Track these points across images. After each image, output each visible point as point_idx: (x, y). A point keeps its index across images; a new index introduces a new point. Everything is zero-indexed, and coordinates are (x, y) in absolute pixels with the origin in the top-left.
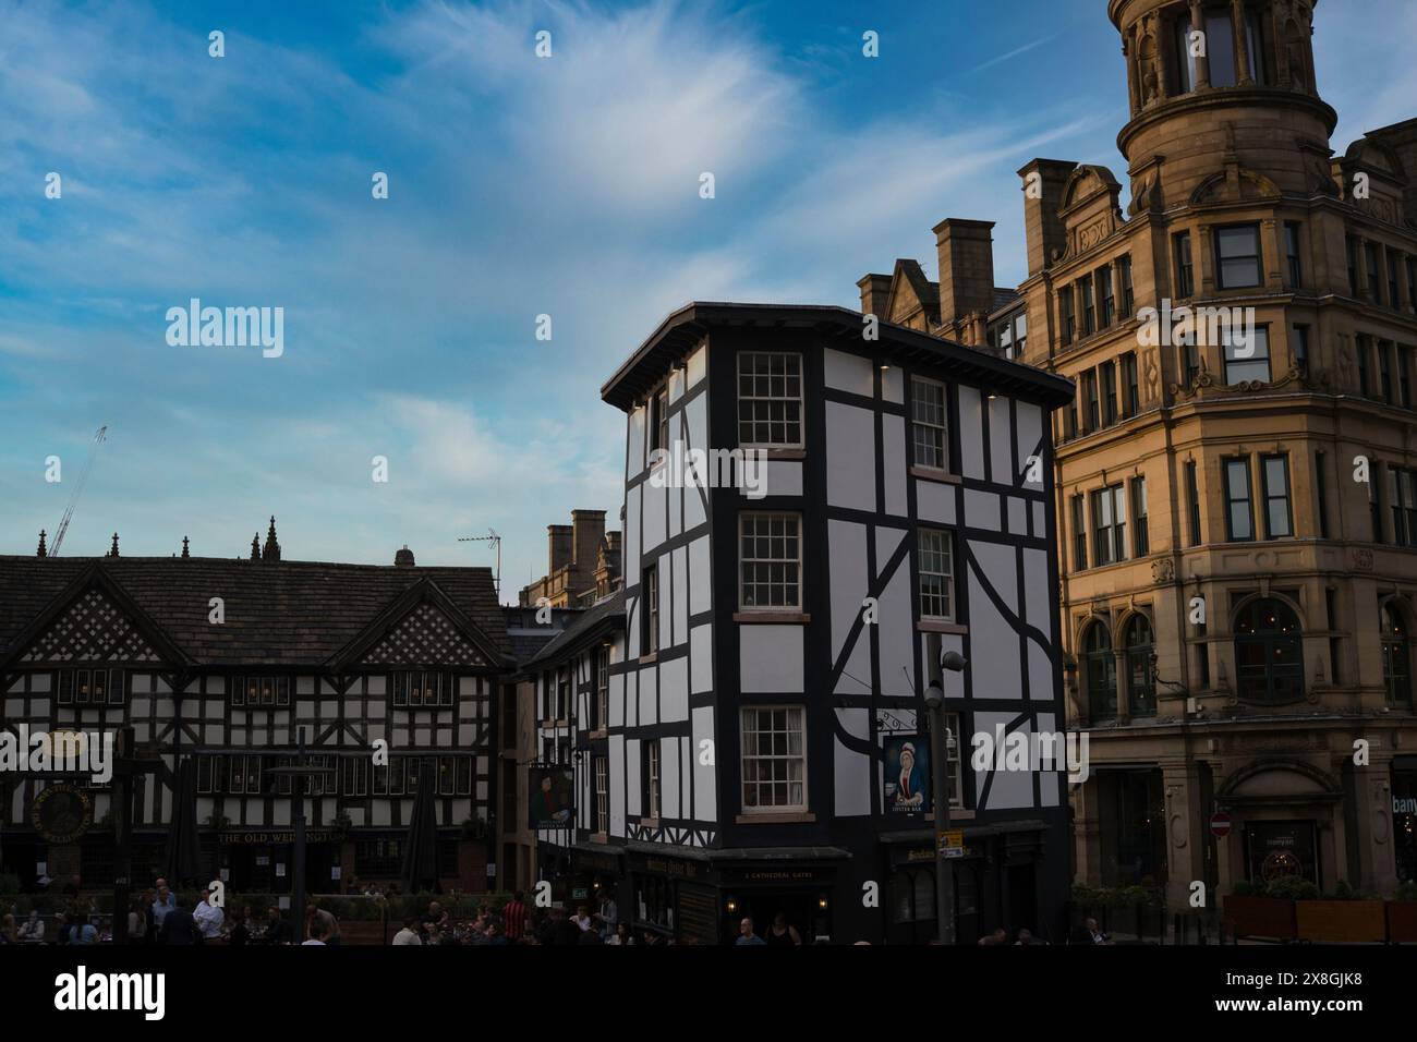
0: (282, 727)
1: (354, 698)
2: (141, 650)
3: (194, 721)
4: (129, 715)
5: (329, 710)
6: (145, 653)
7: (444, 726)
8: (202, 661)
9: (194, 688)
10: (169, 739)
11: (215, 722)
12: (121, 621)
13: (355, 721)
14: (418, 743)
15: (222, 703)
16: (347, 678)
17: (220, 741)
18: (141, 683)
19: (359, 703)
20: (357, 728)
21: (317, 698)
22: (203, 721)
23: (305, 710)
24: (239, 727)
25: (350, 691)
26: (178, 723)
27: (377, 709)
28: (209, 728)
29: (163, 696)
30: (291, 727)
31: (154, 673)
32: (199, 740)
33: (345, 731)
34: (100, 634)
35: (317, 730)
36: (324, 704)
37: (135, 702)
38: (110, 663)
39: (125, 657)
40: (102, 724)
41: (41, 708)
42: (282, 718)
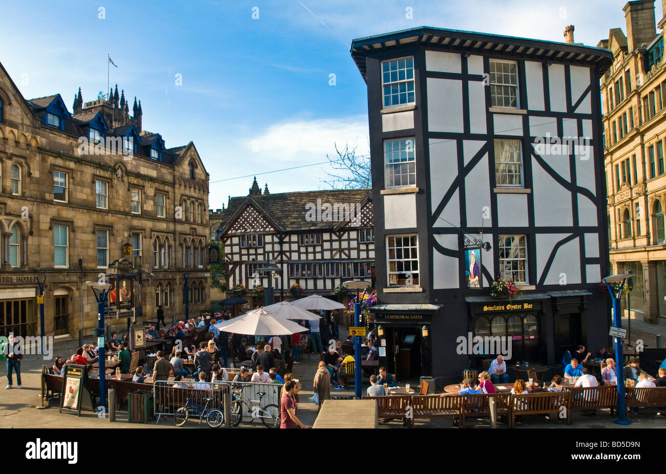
0: (319, 252)
1: (345, 240)
2: (267, 227)
3: (287, 251)
4: (265, 250)
5: (336, 245)
6: (269, 228)
8: (288, 229)
9: (287, 239)
10: (279, 258)
11: (295, 251)
12: (260, 217)
13: (345, 249)
14: (370, 257)
15: (297, 244)
16: (342, 233)
17: (297, 259)
18: (268, 239)
19: (347, 242)
20: (347, 252)
21: (331, 241)
22: (290, 251)
23: (327, 245)
24: (303, 253)
25: (343, 238)
26: (282, 252)
27: (354, 244)
28: (293, 254)
29: (276, 243)
30: (322, 252)
31: (272, 235)
32: (290, 258)
33: (342, 253)
34: (253, 222)
35: (331, 253)
36: (334, 243)
37: (267, 246)
38: (257, 232)
39: (262, 230)
40: (256, 254)
41: (236, 249)
42: (318, 249)
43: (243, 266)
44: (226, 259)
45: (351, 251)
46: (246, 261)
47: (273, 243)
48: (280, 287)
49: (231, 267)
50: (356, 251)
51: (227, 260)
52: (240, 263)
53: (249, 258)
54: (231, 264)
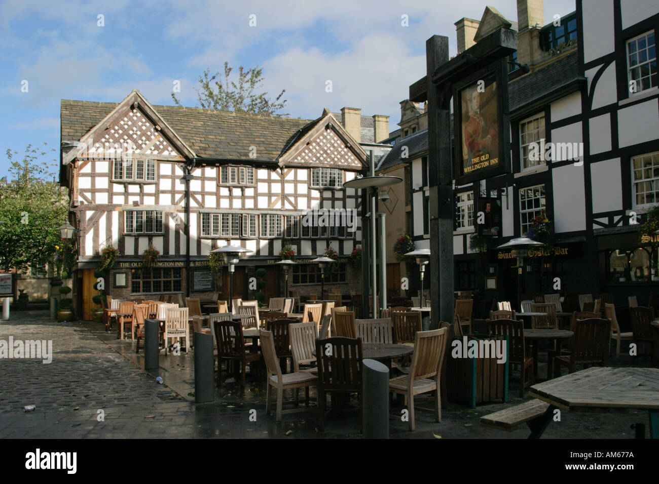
0: (250, 197)
1: (289, 182)
2: (165, 149)
3: (197, 193)
4: (159, 189)
5: (276, 188)
6: (168, 150)
7: (338, 199)
9: (197, 173)
10: (183, 204)
11: (210, 194)
13: (290, 195)
15: (214, 183)
16: (285, 170)
17: (214, 206)
18: (165, 169)
19: (292, 185)
20: (292, 199)
21: (269, 181)
22: (203, 193)
23: (263, 188)
24: (224, 197)
25: (288, 178)
26: (188, 194)
27: (303, 189)
28: (207, 197)
29: (179, 178)
30: (255, 197)
31: (173, 162)
32: (202, 205)
33: (285, 201)
34: (140, 137)
35: (270, 200)
36: (273, 185)
37: (162, 181)
38: (146, 155)
39: (156, 152)
40: (142, 194)
41: (102, 183)
42: (249, 192)
43: (115, 215)
44: (80, 199)
45: (299, 199)
46: (120, 205)
47: (173, 177)
48: (183, 251)
49: (89, 214)
50: (306, 199)
51: (82, 202)
52: (108, 208)
53: (126, 200)
54: (90, 209)
